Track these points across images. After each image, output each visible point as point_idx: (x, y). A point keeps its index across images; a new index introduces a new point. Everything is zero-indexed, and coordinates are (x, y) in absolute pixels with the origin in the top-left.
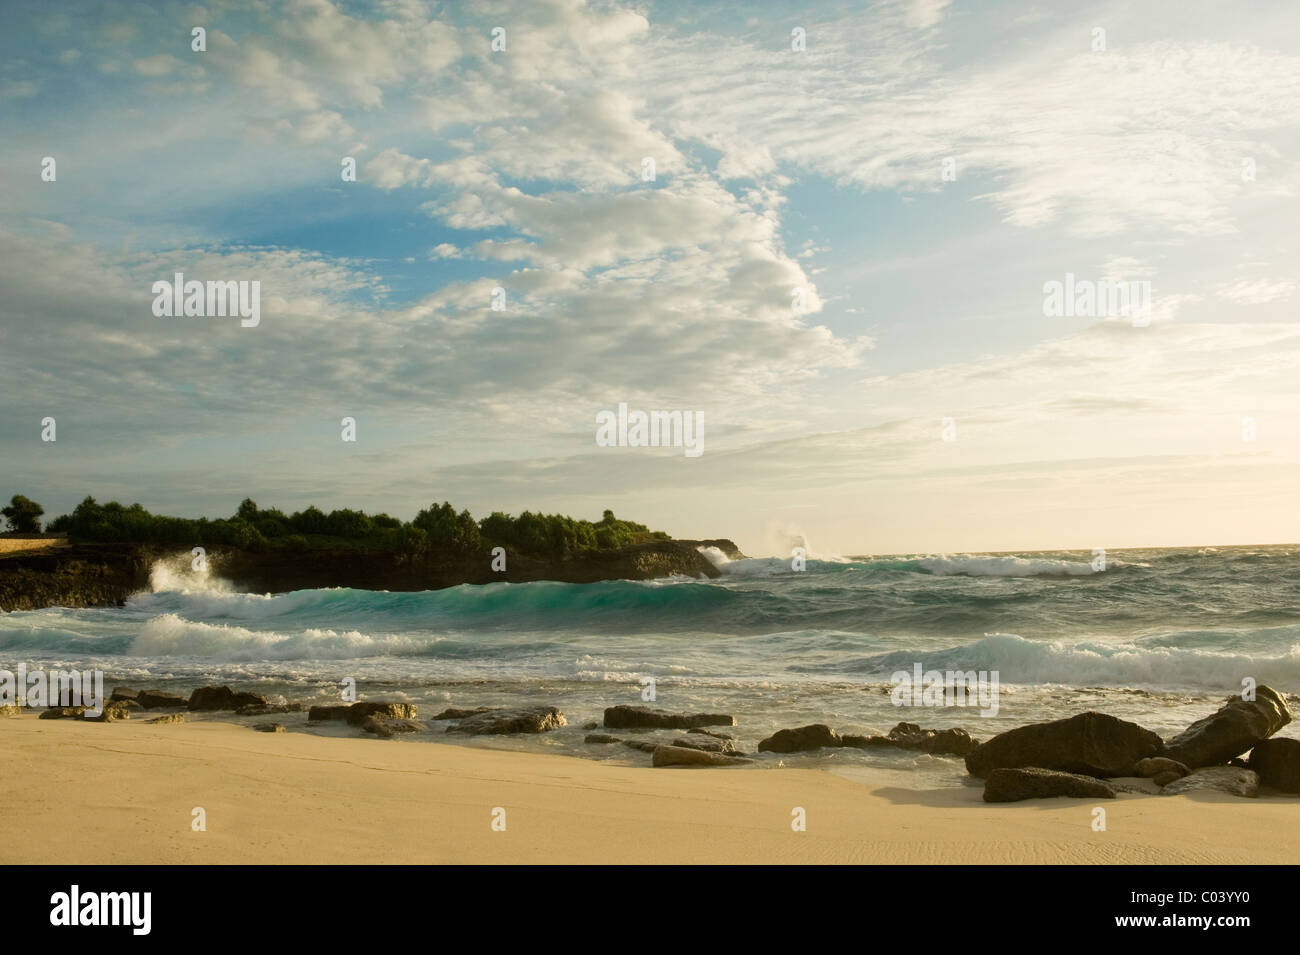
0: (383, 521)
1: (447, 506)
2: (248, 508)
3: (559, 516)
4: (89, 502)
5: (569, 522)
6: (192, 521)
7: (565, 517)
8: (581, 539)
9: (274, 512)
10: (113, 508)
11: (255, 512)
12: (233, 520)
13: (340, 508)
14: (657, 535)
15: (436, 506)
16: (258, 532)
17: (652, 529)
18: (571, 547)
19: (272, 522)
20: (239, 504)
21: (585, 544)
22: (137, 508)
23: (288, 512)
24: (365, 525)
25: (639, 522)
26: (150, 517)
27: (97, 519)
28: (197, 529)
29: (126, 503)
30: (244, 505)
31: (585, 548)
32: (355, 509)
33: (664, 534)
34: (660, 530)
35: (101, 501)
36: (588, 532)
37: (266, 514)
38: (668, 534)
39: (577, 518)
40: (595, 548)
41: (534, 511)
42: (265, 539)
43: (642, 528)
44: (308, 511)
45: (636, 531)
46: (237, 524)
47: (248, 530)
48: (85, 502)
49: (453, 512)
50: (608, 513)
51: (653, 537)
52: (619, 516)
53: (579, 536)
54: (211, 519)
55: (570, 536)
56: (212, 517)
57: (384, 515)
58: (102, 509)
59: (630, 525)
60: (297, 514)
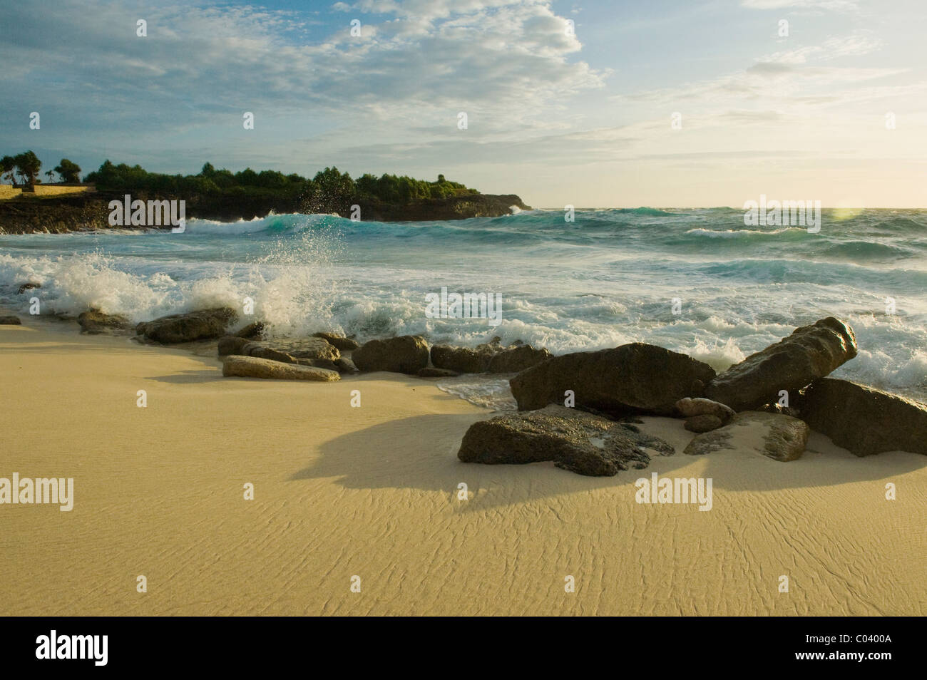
0: (294, 179)
1: (335, 169)
2: (208, 168)
3: (406, 177)
4: (108, 163)
5: (413, 181)
6: (172, 176)
7: (410, 178)
8: (420, 192)
9: (225, 171)
10: (122, 167)
11: (213, 171)
12: (198, 176)
13: (266, 169)
14: (471, 191)
15: (328, 169)
16: (214, 184)
17: (468, 187)
18: (414, 197)
19: (224, 178)
20: (203, 166)
21: (423, 195)
22: (138, 168)
23: (234, 172)
24: (282, 181)
25: (460, 182)
26: (146, 173)
27: (113, 174)
28: (175, 181)
29: (131, 164)
30: (205, 167)
31: (423, 197)
32: (276, 171)
33: (475, 190)
34: (473, 188)
35: (115, 163)
36: (425, 188)
37: (219, 172)
38: (478, 191)
39: (418, 179)
40: (429, 198)
41: (391, 174)
42: (218, 189)
43: (462, 187)
44: (245, 171)
45: (458, 188)
46: (200, 179)
47: (209, 183)
48: (105, 163)
49: (339, 174)
50: (441, 176)
51: (468, 193)
52: (447, 178)
53: (419, 190)
54: (184, 175)
55: (413, 190)
56: (184, 174)
57: (295, 174)
58: (115, 168)
59: (454, 185)
60: (239, 173)
